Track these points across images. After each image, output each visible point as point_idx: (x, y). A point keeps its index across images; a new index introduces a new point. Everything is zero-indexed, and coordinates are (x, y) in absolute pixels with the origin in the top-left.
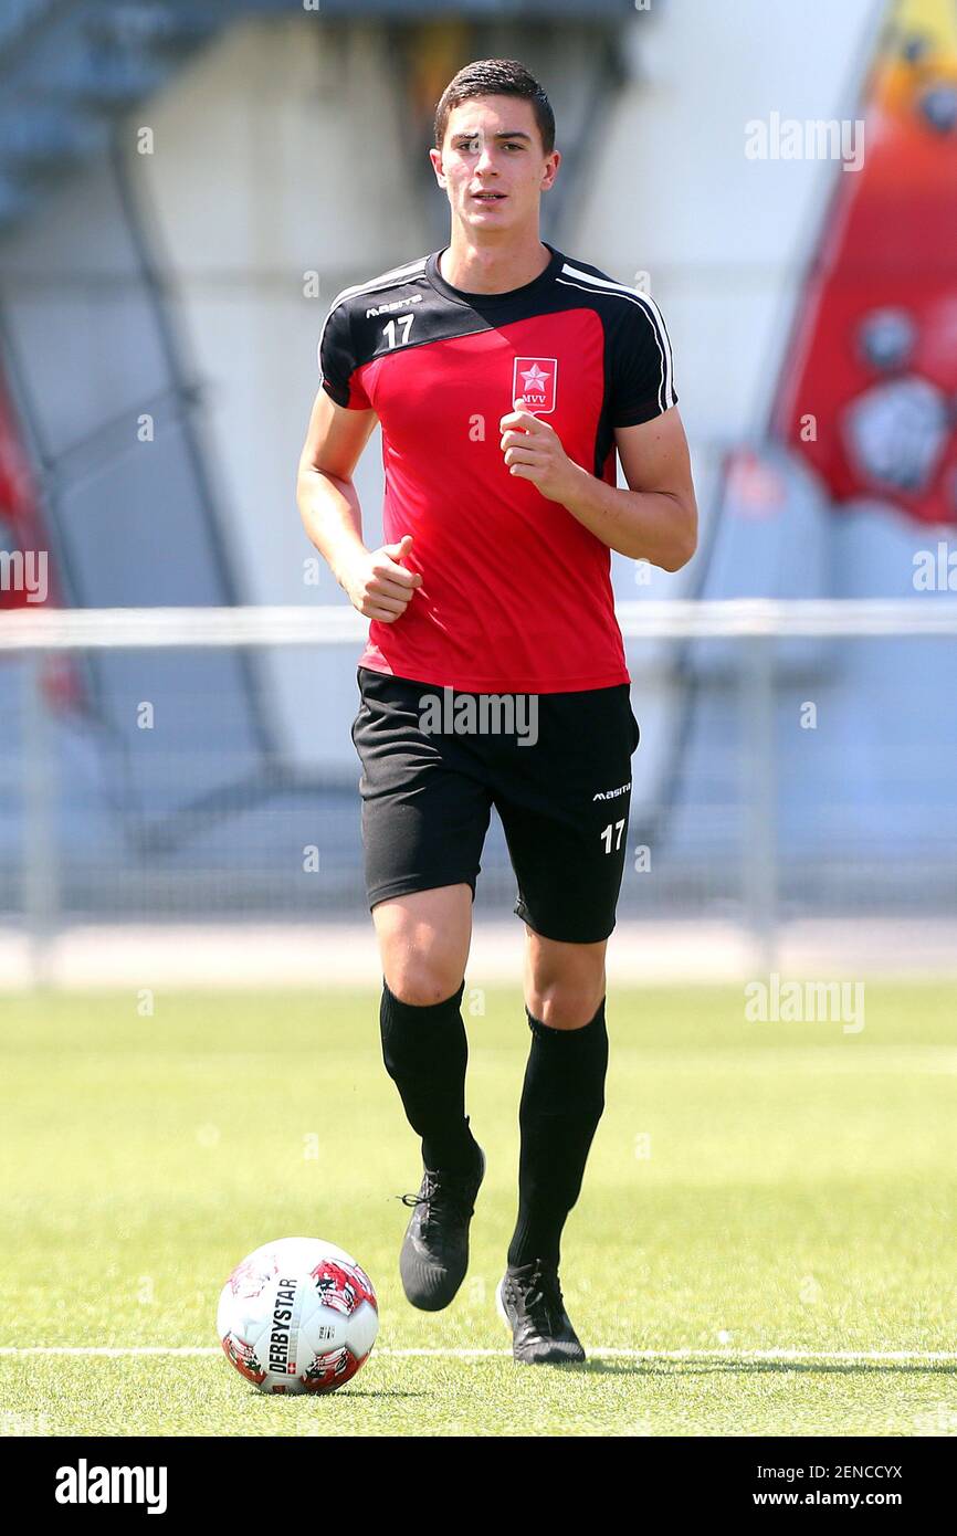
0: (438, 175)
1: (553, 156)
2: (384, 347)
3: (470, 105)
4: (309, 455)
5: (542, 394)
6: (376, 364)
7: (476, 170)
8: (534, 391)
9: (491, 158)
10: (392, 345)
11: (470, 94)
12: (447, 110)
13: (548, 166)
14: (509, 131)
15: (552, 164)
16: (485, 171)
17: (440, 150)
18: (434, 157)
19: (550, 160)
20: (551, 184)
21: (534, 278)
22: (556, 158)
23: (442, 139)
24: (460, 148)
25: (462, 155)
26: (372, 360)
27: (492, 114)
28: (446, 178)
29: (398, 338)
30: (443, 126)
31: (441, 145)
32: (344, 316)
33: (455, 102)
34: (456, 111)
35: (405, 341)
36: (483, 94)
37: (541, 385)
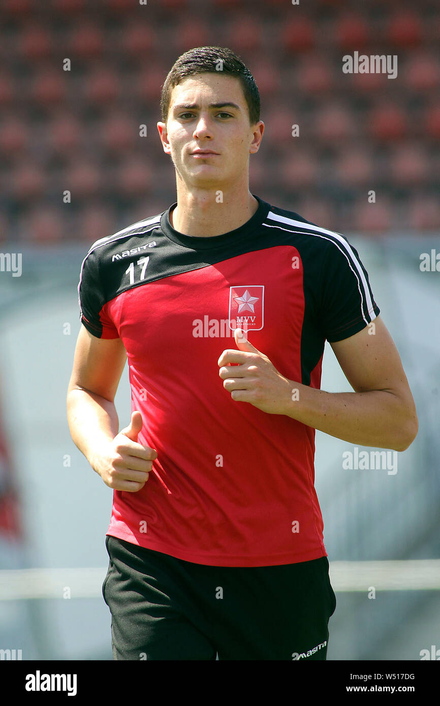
0: (164, 143)
1: (259, 125)
2: (126, 284)
3: (189, 81)
4: (73, 377)
5: (252, 315)
6: (119, 299)
7: (194, 134)
8: (246, 313)
9: (207, 124)
10: (132, 282)
11: (189, 73)
12: (171, 87)
13: (255, 134)
14: (221, 102)
15: (258, 132)
16: (201, 134)
17: (165, 122)
18: (160, 128)
19: (256, 128)
20: (258, 148)
21: (244, 223)
22: (261, 127)
23: (166, 112)
24: (181, 117)
25: (183, 123)
26: (116, 296)
27: (207, 88)
28: (170, 145)
29: (137, 277)
30: (168, 101)
31: (166, 116)
32: (94, 261)
33: (177, 81)
34: (178, 88)
35: (142, 278)
36: (200, 72)
37: (252, 307)
